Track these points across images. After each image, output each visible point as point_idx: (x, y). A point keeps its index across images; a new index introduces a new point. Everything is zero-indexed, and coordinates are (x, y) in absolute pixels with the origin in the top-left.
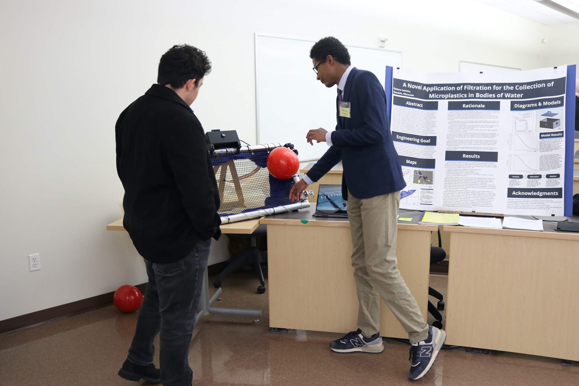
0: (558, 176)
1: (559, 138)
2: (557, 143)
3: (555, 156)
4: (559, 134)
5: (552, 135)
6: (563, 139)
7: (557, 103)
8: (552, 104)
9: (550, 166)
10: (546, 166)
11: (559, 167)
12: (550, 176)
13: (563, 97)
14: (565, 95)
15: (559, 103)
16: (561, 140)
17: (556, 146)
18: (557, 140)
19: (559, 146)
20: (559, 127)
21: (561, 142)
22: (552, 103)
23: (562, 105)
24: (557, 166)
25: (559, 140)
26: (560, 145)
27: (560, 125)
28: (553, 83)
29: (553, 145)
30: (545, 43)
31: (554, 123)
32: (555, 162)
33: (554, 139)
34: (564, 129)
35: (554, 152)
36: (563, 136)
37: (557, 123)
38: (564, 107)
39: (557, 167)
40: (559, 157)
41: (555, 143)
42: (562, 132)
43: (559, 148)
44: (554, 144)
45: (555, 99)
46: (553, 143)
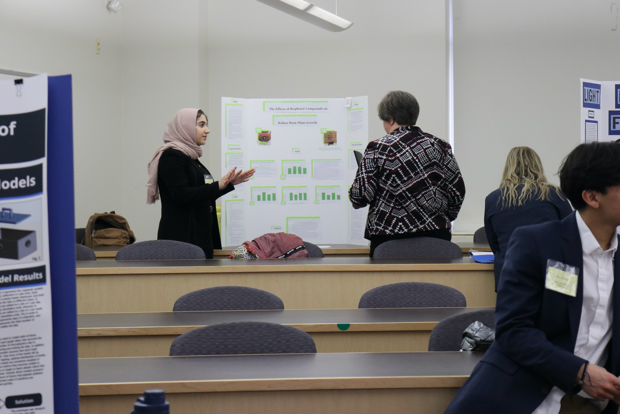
0: (37, 399)
1: (34, 288)
2: (31, 301)
3: (27, 341)
4: (36, 276)
5: (16, 278)
6: (46, 289)
7: (26, 184)
8: (13, 187)
9: (15, 371)
10: (5, 372)
11: (39, 372)
12: (17, 402)
13: (40, 166)
14: (43, 161)
15: (30, 183)
16: (40, 292)
17: (28, 312)
18: (30, 292)
19: (35, 311)
20: (34, 255)
21: (39, 299)
22: (14, 184)
23: (37, 190)
24: (32, 369)
25: (34, 291)
26: (39, 306)
27: (35, 249)
28: (13, 125)
29: (20, 308)
30: (115, 12)
31: (21, 243)
32: (26, 359)
33: (22, 289)
34: (45, 261)
35: (23, 329)
36: (43, 281)
37: (28, 243)
38: (43, 197)
39: (32, 373)
40: (38, 342)
41: (25, 302)
42: (42, 269)
43: (35, 315)
44: (22, 306)
45: (22, 174)
46: (19, 303)
